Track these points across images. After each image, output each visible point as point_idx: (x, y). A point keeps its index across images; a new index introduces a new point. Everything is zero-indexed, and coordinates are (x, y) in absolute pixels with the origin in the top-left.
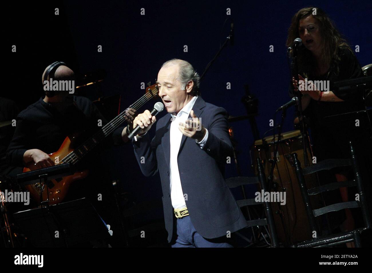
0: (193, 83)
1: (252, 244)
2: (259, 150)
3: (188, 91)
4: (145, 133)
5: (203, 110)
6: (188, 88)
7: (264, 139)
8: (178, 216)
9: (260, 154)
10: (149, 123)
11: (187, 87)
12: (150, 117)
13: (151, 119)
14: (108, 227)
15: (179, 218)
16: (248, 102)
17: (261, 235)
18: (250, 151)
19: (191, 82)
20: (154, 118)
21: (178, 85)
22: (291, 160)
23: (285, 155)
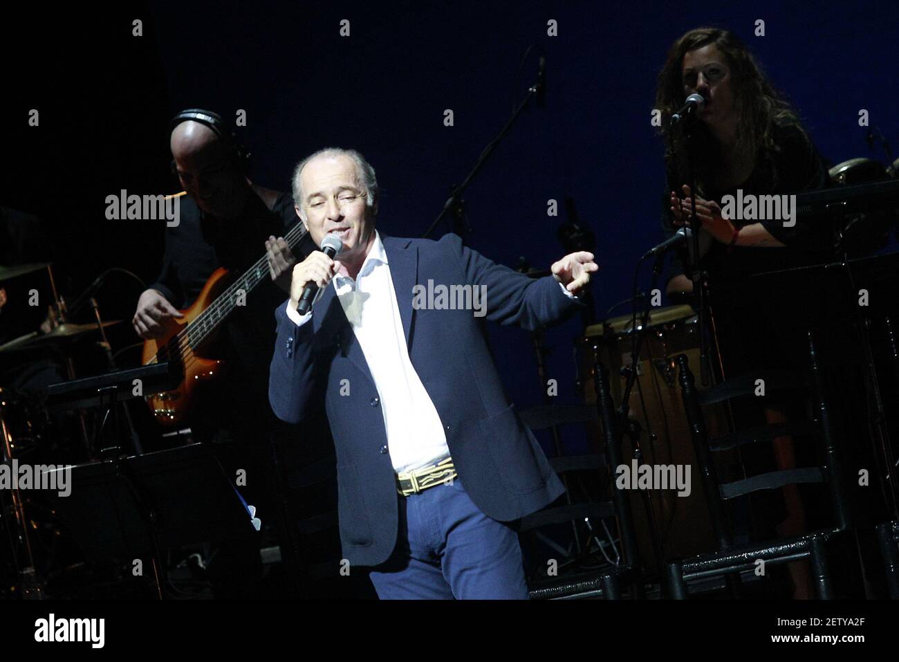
1: (571, 560)
2: (595, 347)
8: (408, 488)
9: (597, 356)
16: (571, 237)
17: (593, 542)
18: (575, 349)
22: (667, 372)
23: (653, 359)
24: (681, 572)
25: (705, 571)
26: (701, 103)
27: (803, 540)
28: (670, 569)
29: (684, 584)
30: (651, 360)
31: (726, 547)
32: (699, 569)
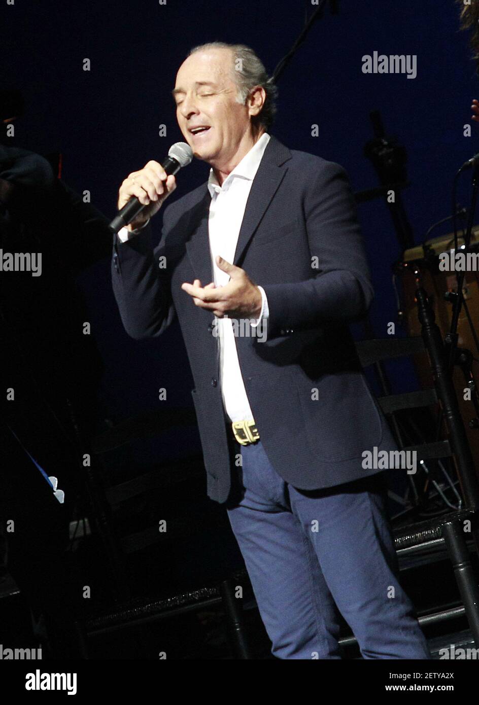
0: (264, 94)
1: (410, 508)
2: (416, 272)
3: (253, 111)
4: (146, 221)
5: (285, 167)
6: (252, 104)
7: (427, 244)
8: (244, 437)
9: (419, 282)
10: (160, 192)
11: (250, 102)
12: (163, 176)
13: (164, 183)
14: (52, 482)
15: (248, 444)
16: (380, 154)
17: (431, 484)
18: (394, 276)
19: (259, 90)
20: (171, 179)
21: (230, 91)
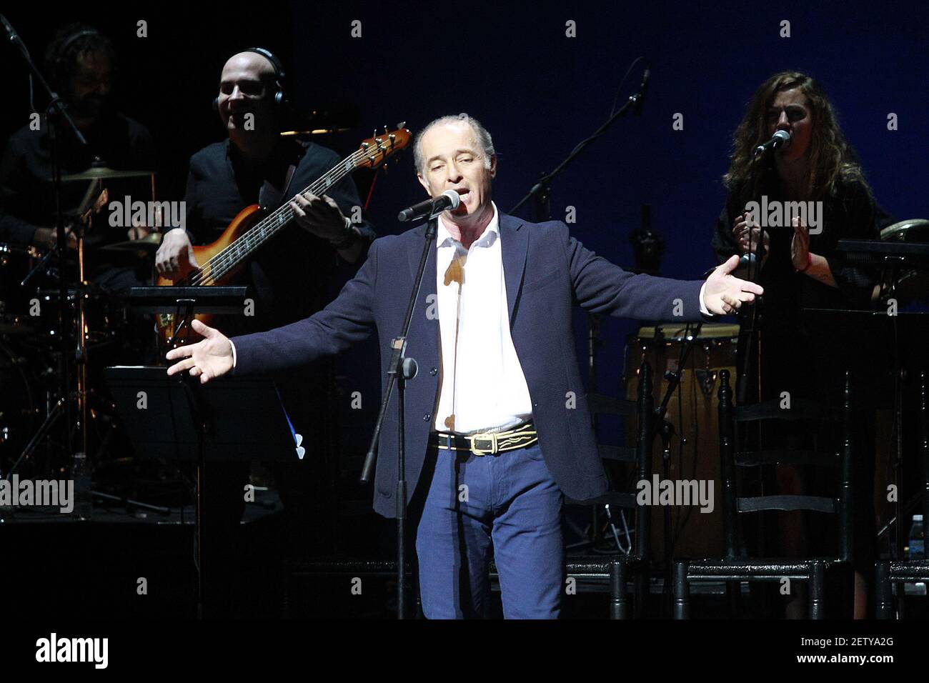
2: (645, 348)
7: (659, 327)
9: (645, 357)
16: (643, 242)
17: (610, 528)
21: (481, 157)
22: (706, 383)
23: (695, 370)
24: (686, 572)
25: (708, 574)
26: (787, 141)
27: (805, 564)
28: (677, 567)
29: (687, 584)
30: (693, 370)
31: (733, 557)
32: (704, 573)
